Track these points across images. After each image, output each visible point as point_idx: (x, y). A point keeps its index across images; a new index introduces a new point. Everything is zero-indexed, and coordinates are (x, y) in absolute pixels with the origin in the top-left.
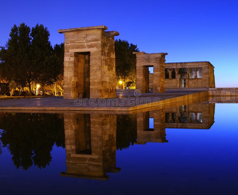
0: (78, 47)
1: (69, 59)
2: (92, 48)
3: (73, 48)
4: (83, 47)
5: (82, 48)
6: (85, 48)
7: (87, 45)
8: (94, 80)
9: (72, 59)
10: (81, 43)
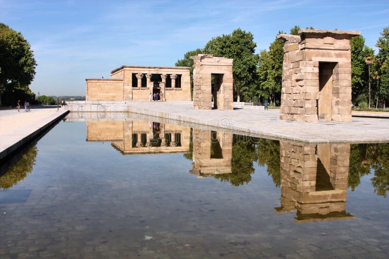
0: (323, 55)
1: (313, 69)
2: (341, 57)
3: (317, 55)
4: (329, 55)
5: (328, 57)
6: (332, 57)
7: (335, 54)
8: (344, 99)
9: (317, 70)
10: (327, 51)
